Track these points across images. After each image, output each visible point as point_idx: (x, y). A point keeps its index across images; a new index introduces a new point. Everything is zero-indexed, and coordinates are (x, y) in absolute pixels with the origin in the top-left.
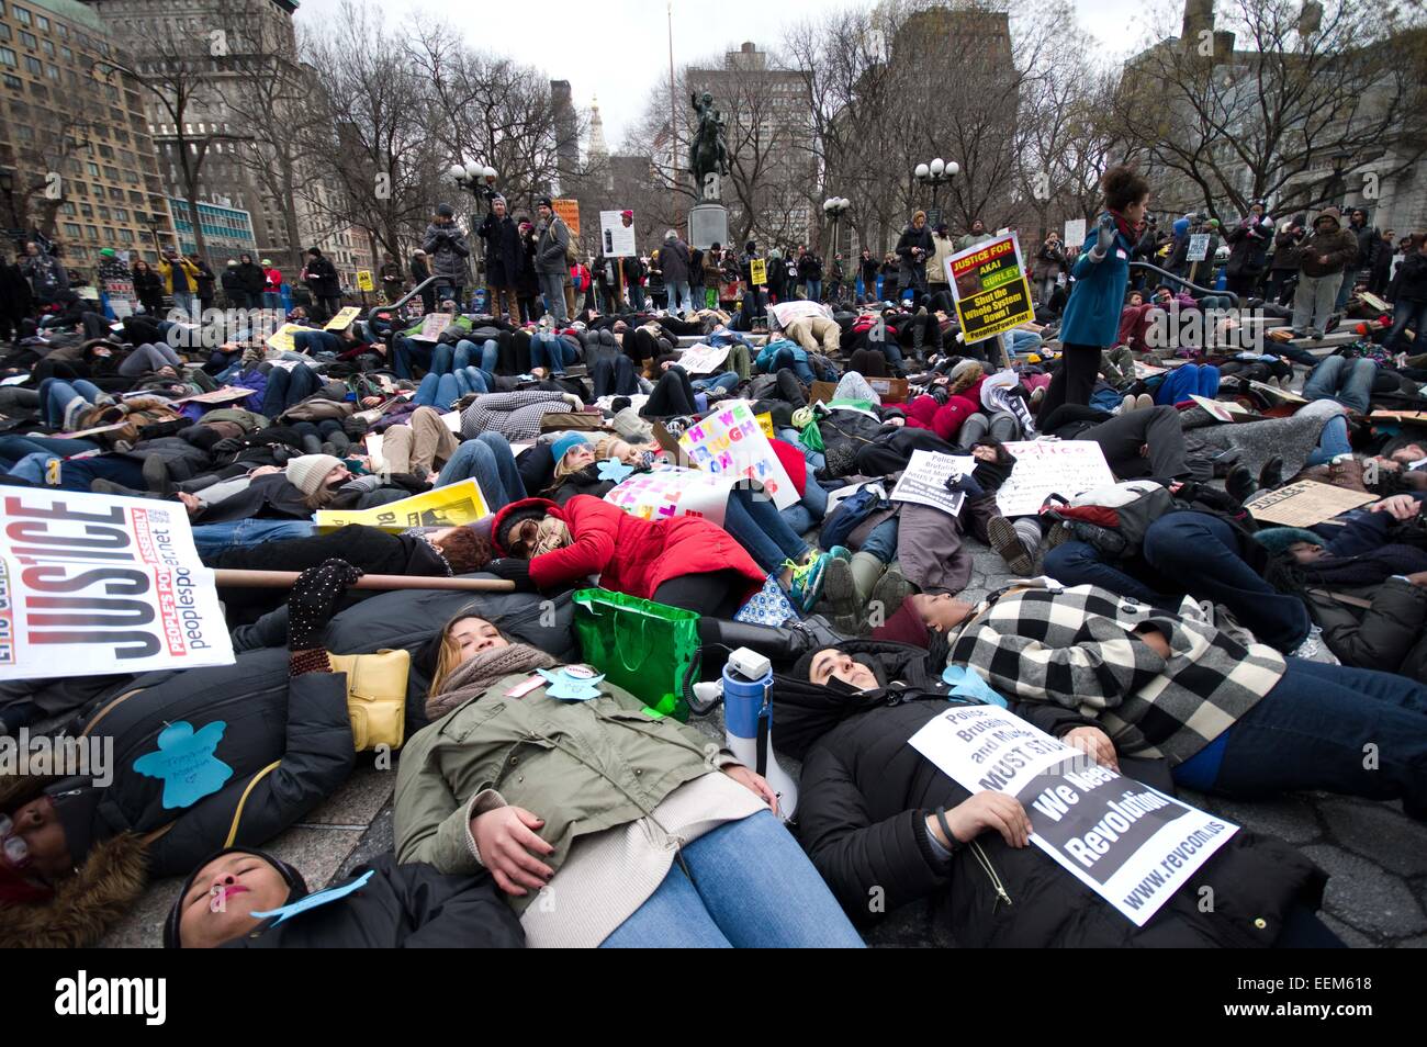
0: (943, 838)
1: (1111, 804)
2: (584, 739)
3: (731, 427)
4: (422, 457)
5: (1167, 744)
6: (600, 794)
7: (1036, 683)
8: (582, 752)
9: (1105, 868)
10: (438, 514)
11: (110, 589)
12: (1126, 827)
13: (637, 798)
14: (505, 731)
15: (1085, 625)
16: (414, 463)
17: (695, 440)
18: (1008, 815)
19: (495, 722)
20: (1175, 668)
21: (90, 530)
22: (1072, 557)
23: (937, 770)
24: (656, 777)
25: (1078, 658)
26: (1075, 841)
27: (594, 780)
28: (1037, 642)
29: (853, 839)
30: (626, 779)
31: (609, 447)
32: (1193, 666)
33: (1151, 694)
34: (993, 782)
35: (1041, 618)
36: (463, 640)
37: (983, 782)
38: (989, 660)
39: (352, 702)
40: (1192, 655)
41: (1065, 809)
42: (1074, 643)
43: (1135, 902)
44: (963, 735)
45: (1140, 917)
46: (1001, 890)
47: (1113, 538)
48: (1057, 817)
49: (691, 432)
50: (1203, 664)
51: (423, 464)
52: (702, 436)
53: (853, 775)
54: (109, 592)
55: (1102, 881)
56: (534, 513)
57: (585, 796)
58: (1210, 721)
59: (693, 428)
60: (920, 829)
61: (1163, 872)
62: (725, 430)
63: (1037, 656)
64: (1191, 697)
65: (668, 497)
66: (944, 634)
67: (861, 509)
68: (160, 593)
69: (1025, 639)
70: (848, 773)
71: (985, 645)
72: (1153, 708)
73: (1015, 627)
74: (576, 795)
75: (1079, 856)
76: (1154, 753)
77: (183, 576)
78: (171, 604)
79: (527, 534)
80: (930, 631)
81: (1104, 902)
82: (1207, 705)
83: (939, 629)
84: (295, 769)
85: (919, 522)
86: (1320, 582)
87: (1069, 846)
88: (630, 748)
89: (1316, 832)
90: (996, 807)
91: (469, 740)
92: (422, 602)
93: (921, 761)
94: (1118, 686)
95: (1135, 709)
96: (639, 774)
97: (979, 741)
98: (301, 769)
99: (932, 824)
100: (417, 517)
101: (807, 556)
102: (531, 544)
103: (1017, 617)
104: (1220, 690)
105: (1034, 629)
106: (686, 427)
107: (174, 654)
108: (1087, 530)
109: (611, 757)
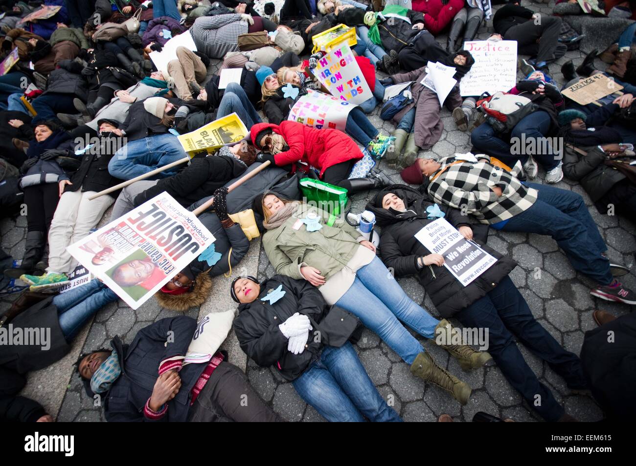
0: (421, 264)
1: (466, 256)
2: (324, 246)
3: (341, 58)
4: (191, 77)
5: (491, 220)
6: (333, 263)
7: (456, 204)
8: (324, 250)
9: (460, 273)
10: (224, 129)
11: (178, 235)
12: (469, 262)
13: (342, 262)
14: (299, 243)
15: (477, 185)
16: (189, 80)
17: (323, 66)
18: (439, 261)
19: (293, 239)
20: (501, 200)
21: (155, 216)
22: (483, 135)
23: (421, 244)
24: (346, 255)
25: (471, 197)
26: (455, 266)
27: (330, 259)
28: (460, 189)
29: (397, 261)
30: (338, 256)
31: (284, 75)
32: (507, 199)
33: (490, 207)
34: (437, 249)
35: (463, 180)
36: (270, 206)
37: (434, 249)
38: (443, 194)
39: (244, 229)
40: (508, 196)
41: (454, 258)
42: (472, 191)
43: (465, 281)
44: (431, 235)
45: (465, 284)
46: (434, 276)
47: (501, 126)
48: (452, 260)
49: (321, 62)
50: (510, 199)
51: (192, 80)
52: (327, 64)
53: (397, 241)
54: (178, 236)
55: (459, 276)
56: (268, 132)
57: (330, 264)
58: (506, 215)
59: (322, 59)
60: (416, 261)
61: (474, 274)
62: (338, 60)
63: (458, 194)
64: (503, 209)
65: (320, 115)
66: (428, 177)
67: (400, 105)
68: (188, 228)
69: (456, 188)
70: (395, 240)
71: (442, 189)
72: (490, 211)
73: (453, 182)
74: (327, 265)
75: (455, 269)
76: (486, 221)
77: (188, 220)
78: (192, 230)
79: (268, 141)
80: (424, 175)
81: (458, 281)
82: (507, 211)
83: (427, 175)
84: (238, 251)
85: (424, 111)
86: (573, 142)
87: (453, 267)
88: (336, 246)
89: (524, 240)
90: (436, 259)
91: (288, 245)
92: (245, 185)
93: (417, 241)
94: (481, 206)
95: (485, 210)
96: (341, 254)
97: (435, 237)
98: (239, 251)
99: (419, 260)
100: (216, 132)
101: (378, 136)
102: (270, 146)
103: (455, 179)
104: (512, 208)
105: (459, 184)
106: (319, 59)
107: (203, 245)
108: (493, 121)
109: (333, 251)
